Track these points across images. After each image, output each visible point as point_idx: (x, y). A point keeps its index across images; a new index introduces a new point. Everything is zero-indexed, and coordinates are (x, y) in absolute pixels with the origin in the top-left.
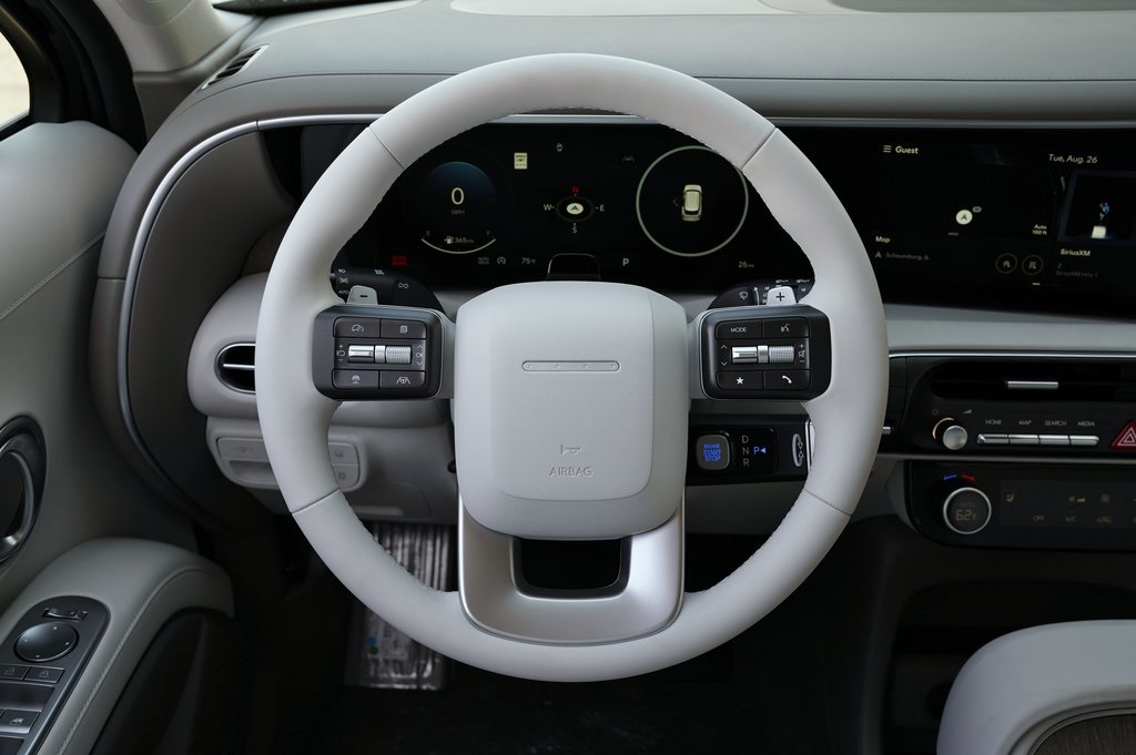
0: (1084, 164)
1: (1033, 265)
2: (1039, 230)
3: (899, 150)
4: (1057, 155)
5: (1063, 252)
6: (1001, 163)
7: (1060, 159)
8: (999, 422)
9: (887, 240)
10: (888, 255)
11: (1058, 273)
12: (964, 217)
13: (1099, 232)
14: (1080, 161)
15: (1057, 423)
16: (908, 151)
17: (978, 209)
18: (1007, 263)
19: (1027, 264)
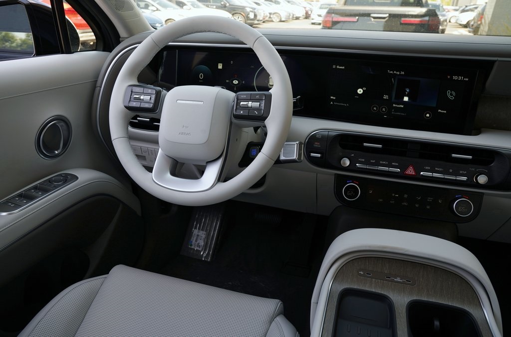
0: (400, 74)
1: (384, 109)
2: (386, 97)
3: (338, 67)
4: (391, 71)
5: (394, 105)
6: (372, 73)
7: (392, 72)
8: (363, 160)
9: (335, 98)
10: (335, 103)
11: (393, 113)
12: (360, 91)
13: (406, 99)
14: (398, 73)
15: (384, 163)
16: (341, 67)
17: (365, 89)
18: (375, 108)
19: (382, 109)
